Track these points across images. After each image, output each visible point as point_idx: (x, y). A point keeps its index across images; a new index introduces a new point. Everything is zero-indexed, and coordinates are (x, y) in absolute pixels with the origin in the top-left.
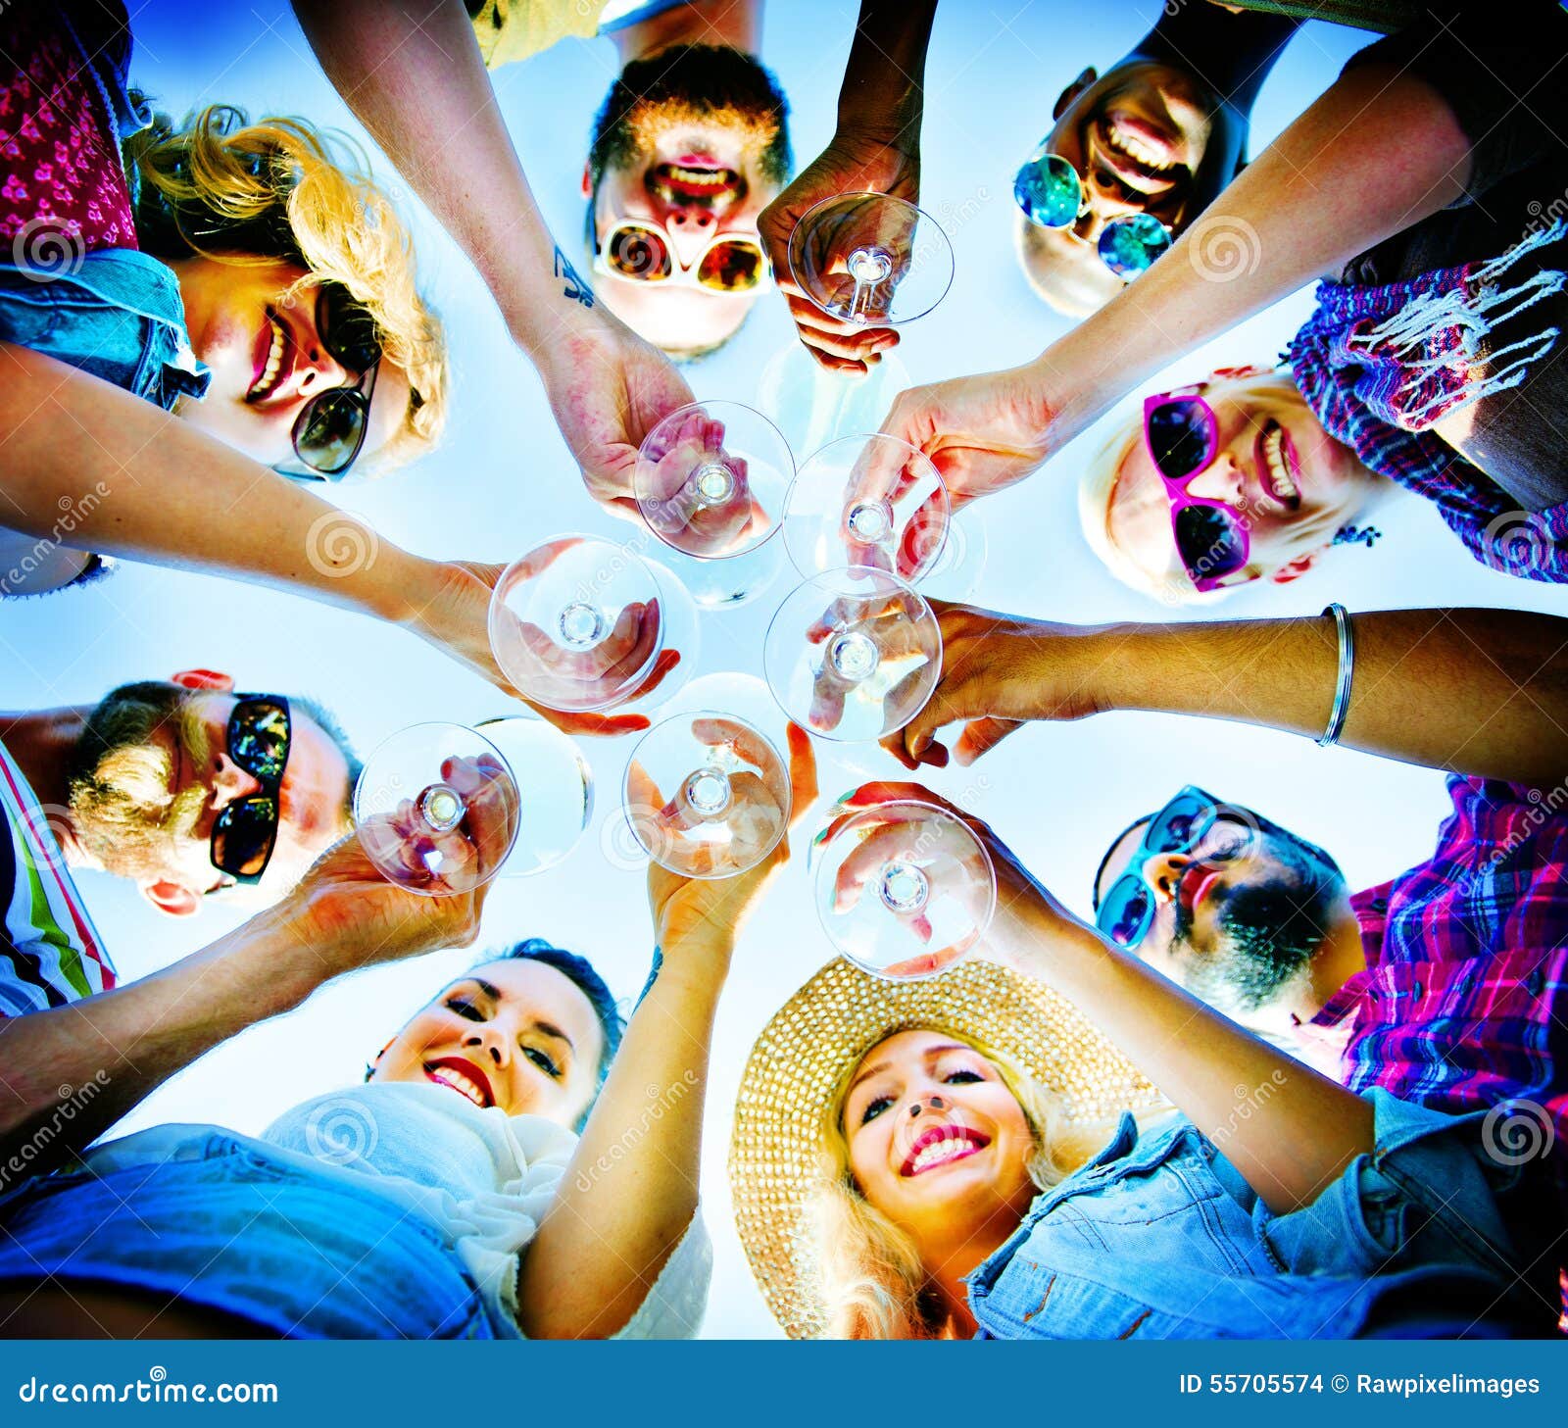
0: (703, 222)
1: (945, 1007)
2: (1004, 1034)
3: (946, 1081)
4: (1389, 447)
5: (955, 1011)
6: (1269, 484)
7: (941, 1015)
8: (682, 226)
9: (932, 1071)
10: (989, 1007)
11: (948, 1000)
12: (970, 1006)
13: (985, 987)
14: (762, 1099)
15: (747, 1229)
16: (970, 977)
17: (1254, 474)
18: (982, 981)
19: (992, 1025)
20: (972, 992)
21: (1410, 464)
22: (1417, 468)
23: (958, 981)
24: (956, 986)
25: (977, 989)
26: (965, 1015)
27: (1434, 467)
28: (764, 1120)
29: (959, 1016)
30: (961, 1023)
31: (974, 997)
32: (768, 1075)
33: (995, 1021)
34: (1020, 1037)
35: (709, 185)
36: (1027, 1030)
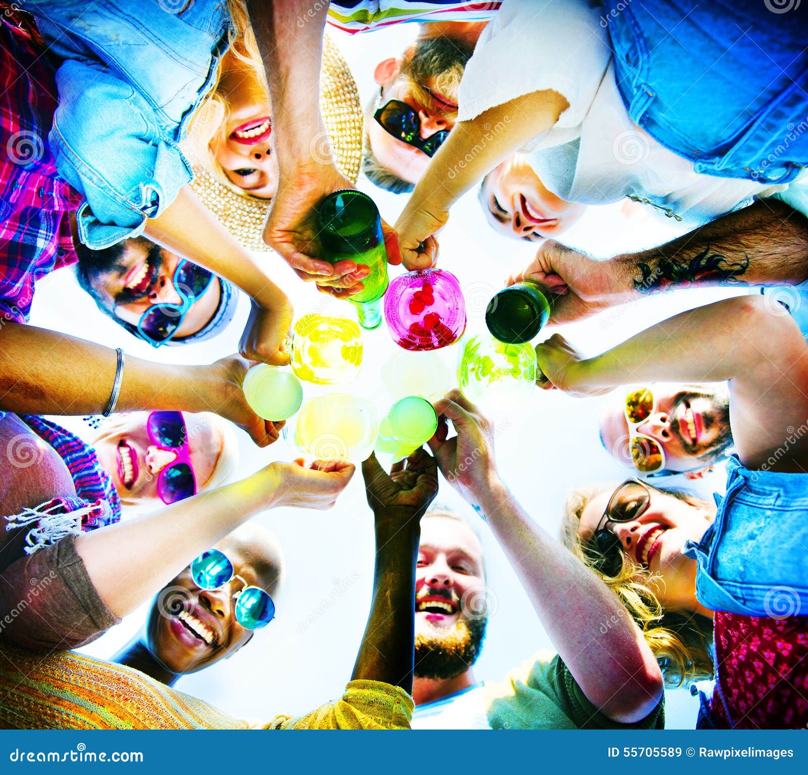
0: (434, 581)
1: (258, 212)
2: (227, 199)
3: (255, 170)
4: (81, 454)
5: (253, 211)
6: (132, 453)
7: (260, 208)
8: (446, 579)
9: (262, 175)
10: (235, 214)
11: (257, 216)
12: (245, 214)
13: (238, 225)
14: (349, 154)
15: (352, 86)
16: (246, 230)
17: (140, 460)
18: (240, 228)
19: (233, 204)
20: (245, 221)
21: (72, 444)
22: (68, 442)
23: (253, 226)
24: (254, 224)
25: (242, 224)
26: (248, 210)
27: (60, 440)
28: (347, 143)
29: (251, 208)
30: (249, 204)
31: (244, 219)
32: (348, 167)
33: (232, 207)
34: (218, 199)
35: (431, 601)
36: (214, 202)
